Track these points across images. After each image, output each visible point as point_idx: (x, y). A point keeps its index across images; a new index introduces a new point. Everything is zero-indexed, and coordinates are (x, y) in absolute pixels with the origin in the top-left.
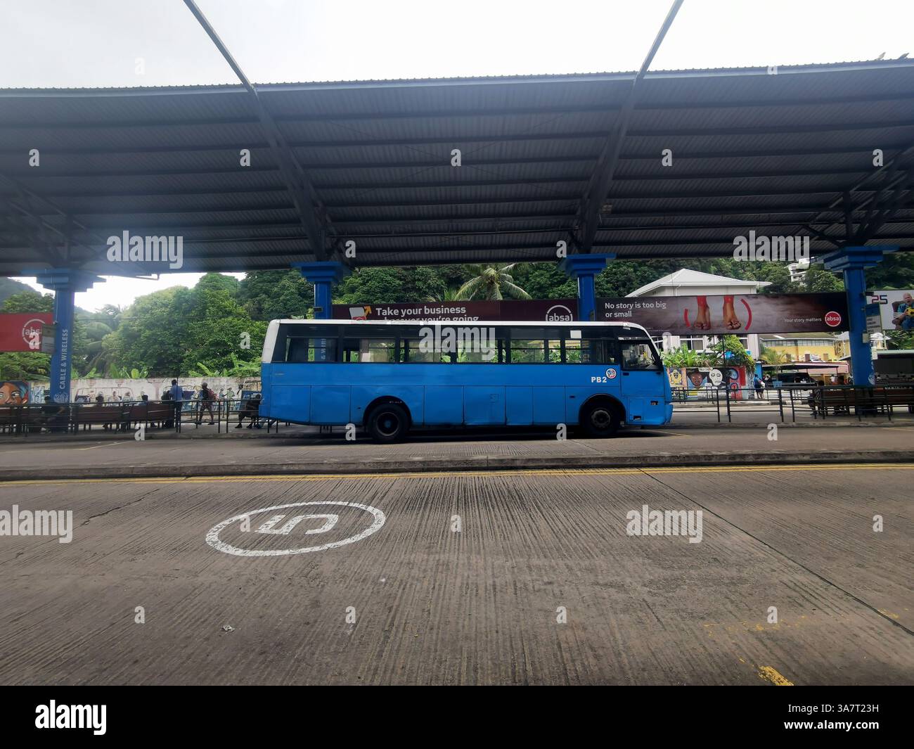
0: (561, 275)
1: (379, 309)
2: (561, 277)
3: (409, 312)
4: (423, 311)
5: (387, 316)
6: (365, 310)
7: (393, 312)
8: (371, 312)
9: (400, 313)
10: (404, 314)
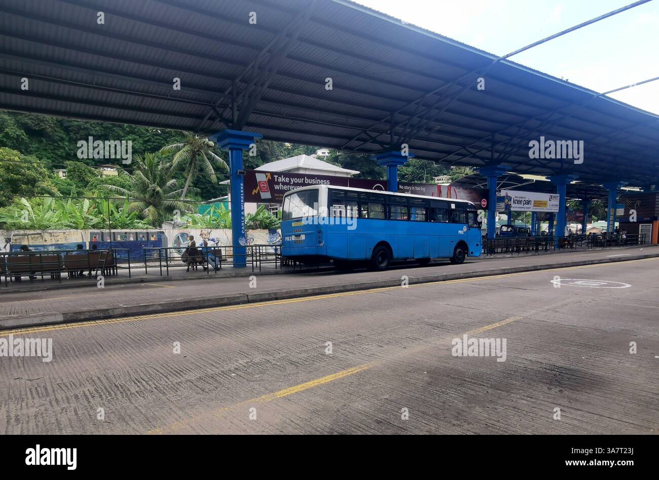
0: (154, 142)
1: (276, 176)
2: (155, 144)
3: (296, 180)
4: (304, 181)
5: (281, 182)
6: (267, 176)
7: (285, 179)
8: (270, 179)
9: (290, 181)
10: (292, 181)
